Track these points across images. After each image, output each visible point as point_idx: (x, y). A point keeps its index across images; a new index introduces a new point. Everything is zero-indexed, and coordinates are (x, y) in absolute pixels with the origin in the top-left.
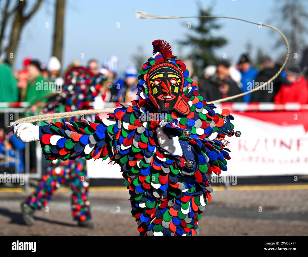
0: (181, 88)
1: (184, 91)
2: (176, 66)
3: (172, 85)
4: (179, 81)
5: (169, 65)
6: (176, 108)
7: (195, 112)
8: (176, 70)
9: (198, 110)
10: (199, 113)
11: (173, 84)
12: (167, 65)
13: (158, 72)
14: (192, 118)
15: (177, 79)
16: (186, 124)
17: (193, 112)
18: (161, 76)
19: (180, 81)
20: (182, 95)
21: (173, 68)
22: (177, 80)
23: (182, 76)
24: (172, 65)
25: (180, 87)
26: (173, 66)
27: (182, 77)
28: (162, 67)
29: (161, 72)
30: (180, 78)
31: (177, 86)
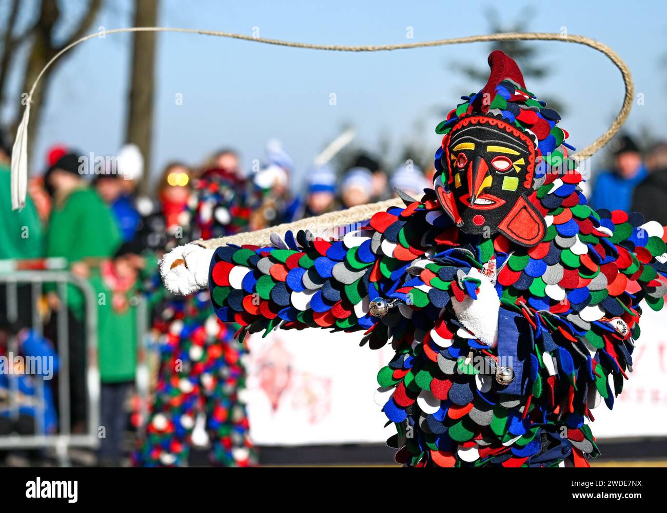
0: (526, 180)
1: (535, 187)
2: (513, 125)
3: (497, 172)
4: (521, 161)
5: (493, 122)
6: (505, 229)
7: (552, 242)
8: (514, 136)
9: (560, 241)
10: (562, 249)
11: (499, 171)
12: (488, 122)
13: (466, 137)
14: (542, 259)
15: (514, 158)
16: (521, 269)
17: (548, 242)
18: (471, 146)
19: (524, 163)
20: (530, 198)
21: (504, 130)
22: (513, 162)
23: (529, 151)
24: (499, 123)
25: (522, 176)
26: (502, 125)
27: (531, 154)
28: (475, 125)
29: (471, 137)
30: (525, 156)
31: (513, 174)
